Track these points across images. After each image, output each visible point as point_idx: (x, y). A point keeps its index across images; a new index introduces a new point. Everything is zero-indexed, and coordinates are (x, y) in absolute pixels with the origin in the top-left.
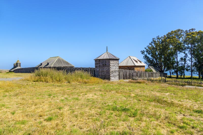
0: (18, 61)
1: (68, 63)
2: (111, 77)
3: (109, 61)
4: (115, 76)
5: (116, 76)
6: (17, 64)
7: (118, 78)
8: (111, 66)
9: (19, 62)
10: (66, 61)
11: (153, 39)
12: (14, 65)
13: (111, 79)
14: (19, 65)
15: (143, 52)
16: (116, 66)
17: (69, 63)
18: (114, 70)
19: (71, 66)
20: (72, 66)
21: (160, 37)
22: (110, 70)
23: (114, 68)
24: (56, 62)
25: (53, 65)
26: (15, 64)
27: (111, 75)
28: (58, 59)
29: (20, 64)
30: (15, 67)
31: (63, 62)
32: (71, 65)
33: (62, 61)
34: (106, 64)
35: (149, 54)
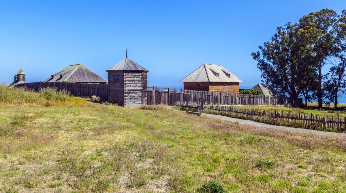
0: (20, 72)
1: (96, 76)
2: (127, 101)
3: (123, 74)
4: (134, 98)
5: (136, 98)
6: (19, 76)
7: (140, 102)
8: (126, 81)
9: (22, 73)
10: (94, 72)
11: (279, 28)
12: (15, 78)
13: (125, 103)
14: (21, 78)
15: (256, 56)
16: (136, 82)
17: (98, 76)
18: (132, 88)
19: (101, 81)
20: (104, 82)
21: (292, 25)
22: (125, 89)
23: (133, 85)
24: (74, 73)
25: (67, 79)
26: (17, 77)
27: (127, 96)
28: (78, 69)
29: (24, 76)
30: (16, 82)
31: (87, 73)
32: (102, 79)
33: (85, 72)
34: (119, 79)
35: (269, 59)
